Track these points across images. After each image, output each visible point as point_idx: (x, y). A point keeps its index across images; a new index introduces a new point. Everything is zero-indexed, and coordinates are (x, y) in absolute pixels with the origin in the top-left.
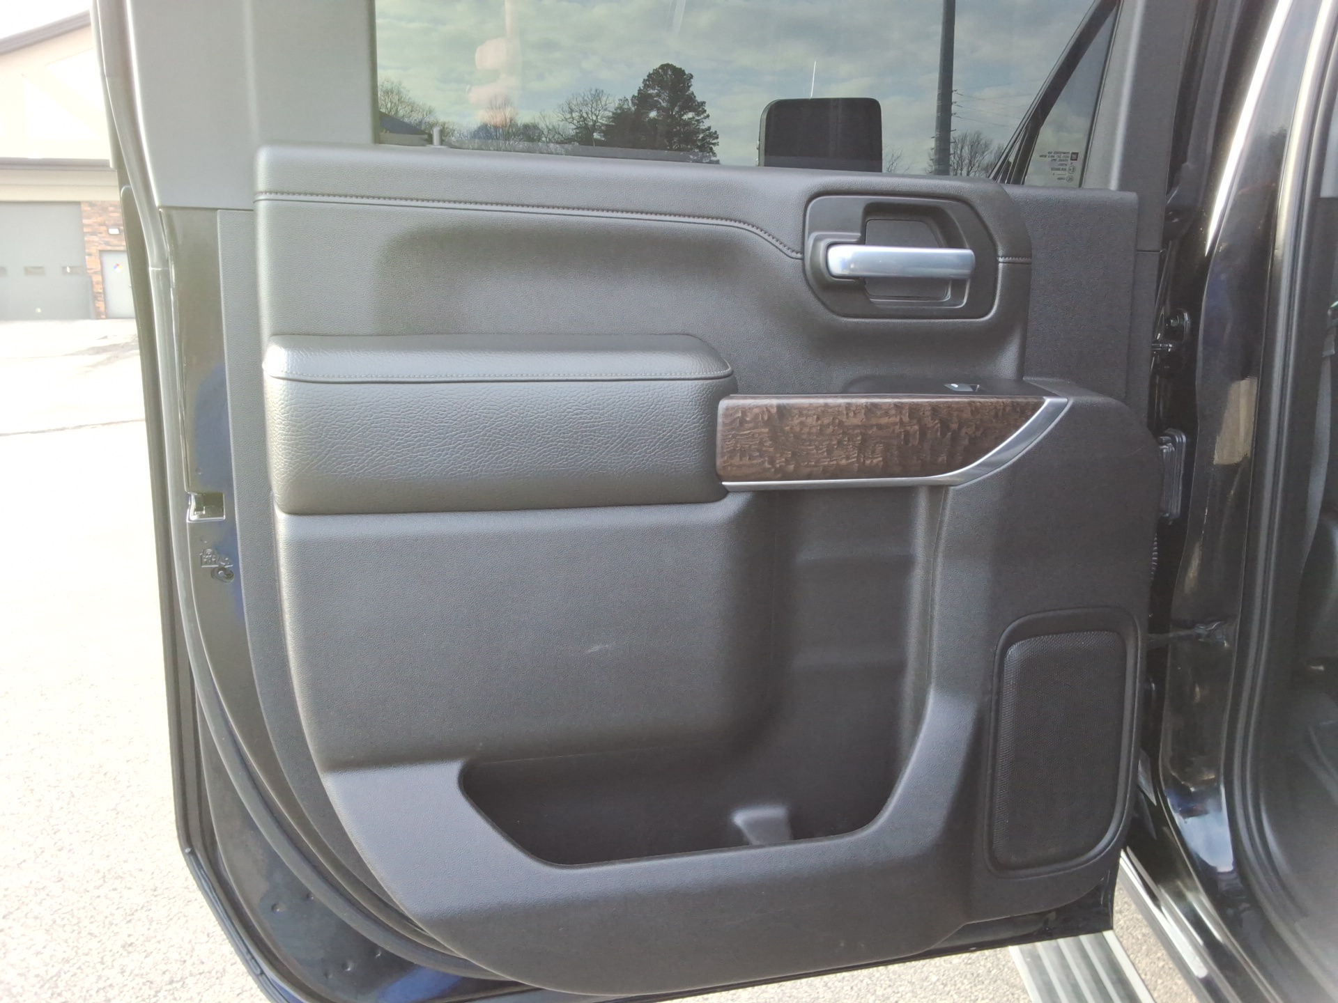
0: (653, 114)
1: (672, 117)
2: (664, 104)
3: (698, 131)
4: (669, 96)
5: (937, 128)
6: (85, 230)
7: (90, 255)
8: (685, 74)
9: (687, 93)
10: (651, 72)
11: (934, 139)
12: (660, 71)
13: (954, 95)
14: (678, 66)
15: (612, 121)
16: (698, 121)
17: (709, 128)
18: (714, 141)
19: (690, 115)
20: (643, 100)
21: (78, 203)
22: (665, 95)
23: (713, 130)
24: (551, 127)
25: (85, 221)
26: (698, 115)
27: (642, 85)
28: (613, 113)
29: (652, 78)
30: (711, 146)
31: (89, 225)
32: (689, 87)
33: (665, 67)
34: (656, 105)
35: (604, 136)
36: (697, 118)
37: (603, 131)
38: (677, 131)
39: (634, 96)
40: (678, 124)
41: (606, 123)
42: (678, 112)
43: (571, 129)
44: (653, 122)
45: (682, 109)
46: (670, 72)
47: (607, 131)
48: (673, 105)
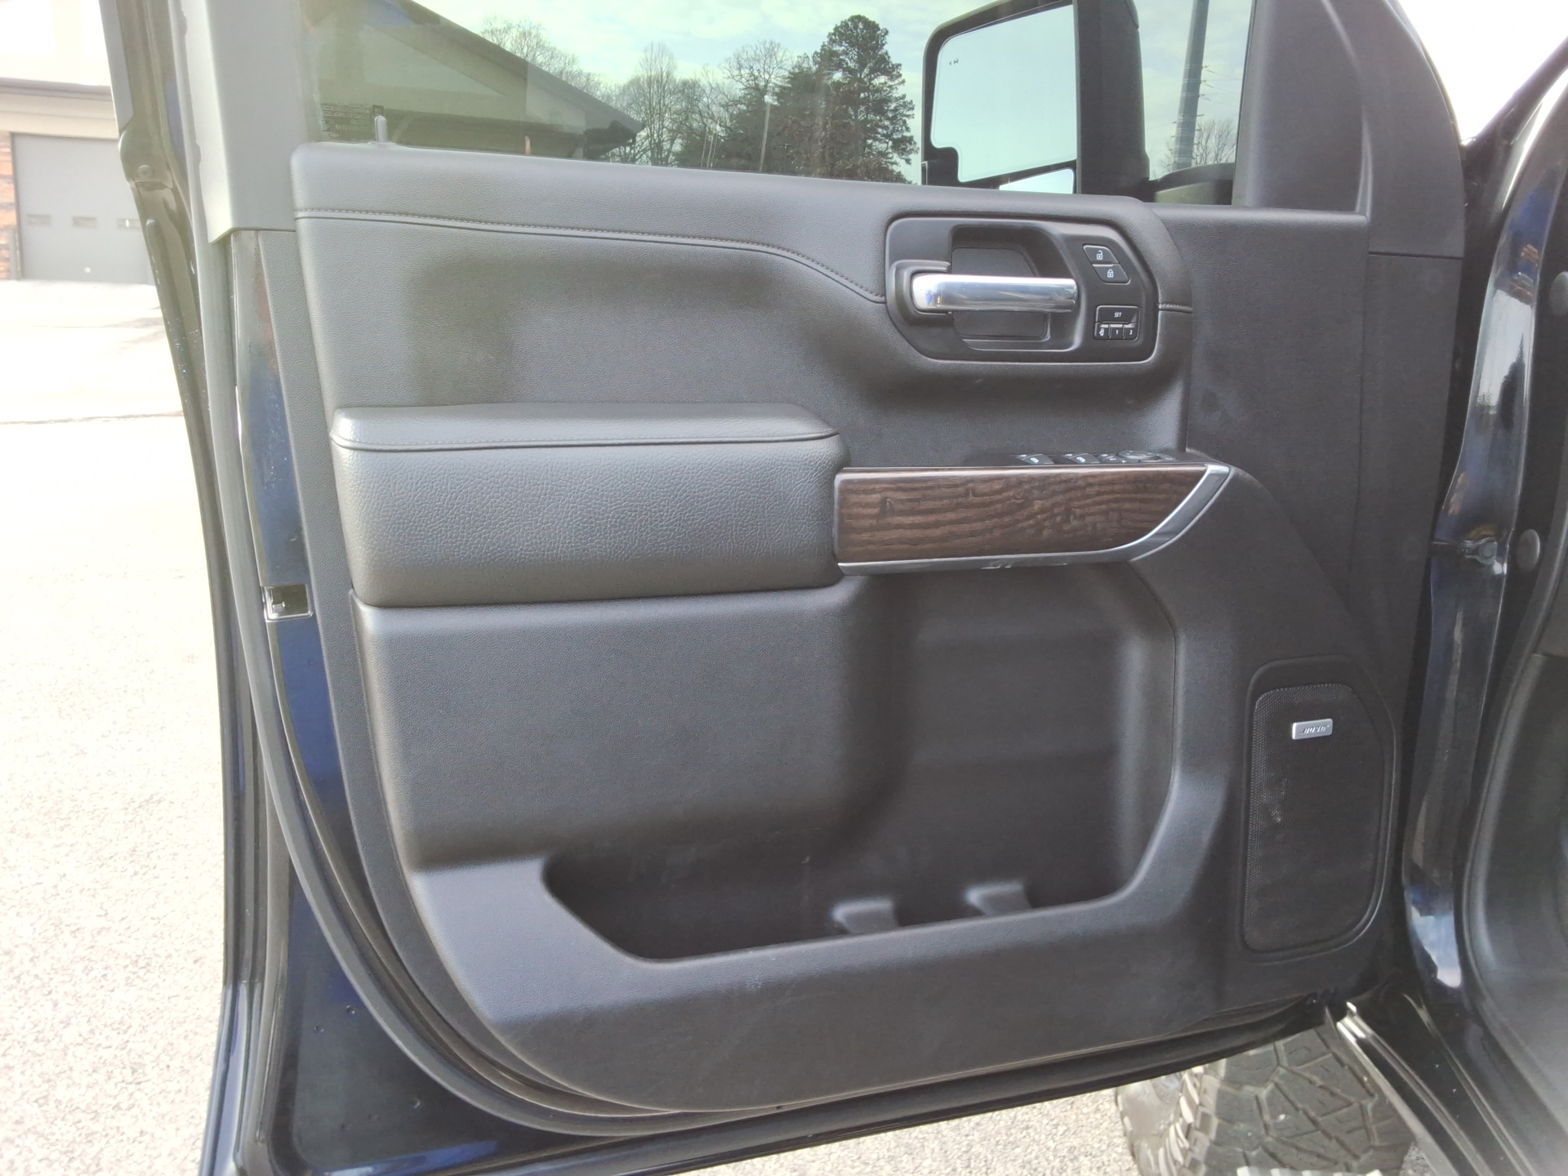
0: (838, 76)
1: (861, 80)
2: (852, 65)
3: (887, 100)
4: (859, 55)
5: (1180, 112)
8: (879, 29)
9: (880, 53)
10: (839, 24)
11: (1175, 125)
12: (850, 23)
13: (1204, 72)
14: (871, 18)
15: (788, 82)
16: (890, 87)
17: (904, 97)
18: (908, 113)
19: (882, 79)
20: (828, 58)
22: (854, 53)
23: (908, 99)
24: (714, 85)
26: (892, 79)
27: (826, 40)
28: (790, 73)
29: (840, 32)
30: (904, 118)
32: (883, 45)
33: (857, 19)
34: (839, 65)
35: (778, 100)
36: (890, 83)
37: (777, 94)
38: (865, 98)
39: (816, 53)
40: (866, 89)
41: (780, 84)
42: (867, 75)
43: (738, 90)
44: (838, 85)
45: (872, 71)
46: (861, 26)
47: (782, 94)
48: (863, 66)
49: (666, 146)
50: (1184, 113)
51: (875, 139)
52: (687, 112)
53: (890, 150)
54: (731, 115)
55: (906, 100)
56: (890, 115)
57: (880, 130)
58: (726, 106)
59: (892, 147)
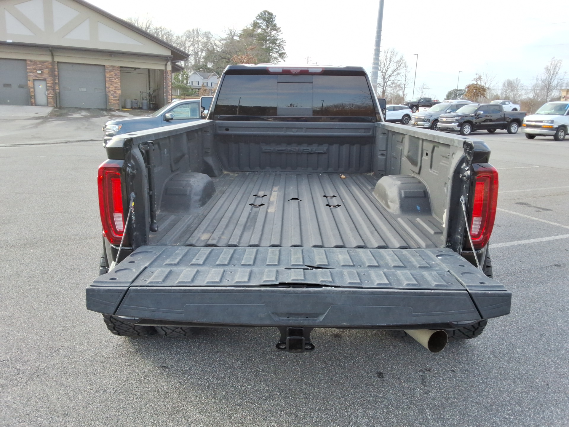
0: (259, 31)
1: (267, 33)
2: (264, 27)
3: (277, 40)
4: (267, 24)
5: (375, 45)
6: (28, 71)
7: (29, 81)
8: (273, 15)
9: (273, 23)
10: (259, 13)
12: (263, 13)
14: (270, 11)
15: (243, 32)
16: (278, 35)
18: (284, 44)
19: (275, 32)
20: (256, 25)
21: (25, 60)
22: (265, 23)
23: (284, 39)
25: (28, 67)
26: (278, 32)
27: (255, 19)
28: (243, 29)
29: (259, 16)
30: (283, 46)
31: (29, 69)
32: (274, 20)
33: (265, 12)
34: (260, 27)
35: (239, 38)
36: (277, 34)
37: (239, 36)
38: (269, 39)
39: (252, 23)
40: (269, 36)
41: (240, 33)
42: (270, 31)
43: (225, 36)
44: (260, 34)
45: (272, 29)
46: (267, 14)
47: (240, 36)
48: (268, 27)
49: (200, 53)
51: (273, 53)
52: (206, 45)
53: (278, 57)
54: (222, 44)
55: (283, 39)
56: (278, 45)
57: (274, 50)
58: (220, 41)
59: (279, 56)
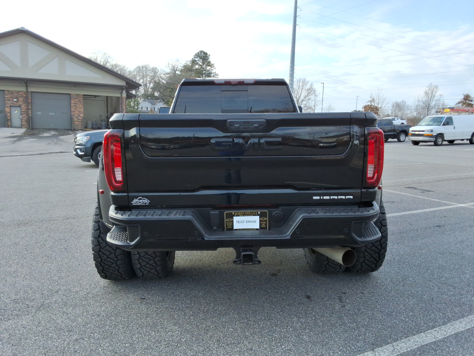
0: (197, 67)
1: (203, 68)
2: (201, 64)
3: (211, 73)
4: (203, 61)
5: (289, 77)
6: (6, 99)
7: (7, 107)
8: (208, 54)
9: (208, 61)
10: (196, 53)
12: (199, 53)
13: (295, 66)
14: (205, 51)
15: (183, 68)
16: (212, 70)
17: (215, 72)
18: (217, 77)
19: (209, 67)
20: (194, 62)
21: (4, 91)
22: (201, 60)
23: (217, 73)
24: (162, 69)
25: (6, 96)
26: (212, 68)
27: (193, 57)
28: (184, 65)
29: (197, 55)
31: (7, 98)
32: (209, 58)
33: (201, 52)
34: (197, 64)
35: (180, 73)
36: (211, 69)
37: (180, 71)
38: (205, 73)
39: (190, 60)
40: (205, 70)
41: (181, 68)
42: (205, 66)
43: (168, 71)
44: (197, 69)
45: (206, 65)
46: (203, 53)
47: (181, 71)
48: (204, 64)
49: (148, 85)
50: (291, 77)
52: (154, 77)
54: (167, 77)
55: (216, 73)
56: (212, 77)
58: (164, 74)
